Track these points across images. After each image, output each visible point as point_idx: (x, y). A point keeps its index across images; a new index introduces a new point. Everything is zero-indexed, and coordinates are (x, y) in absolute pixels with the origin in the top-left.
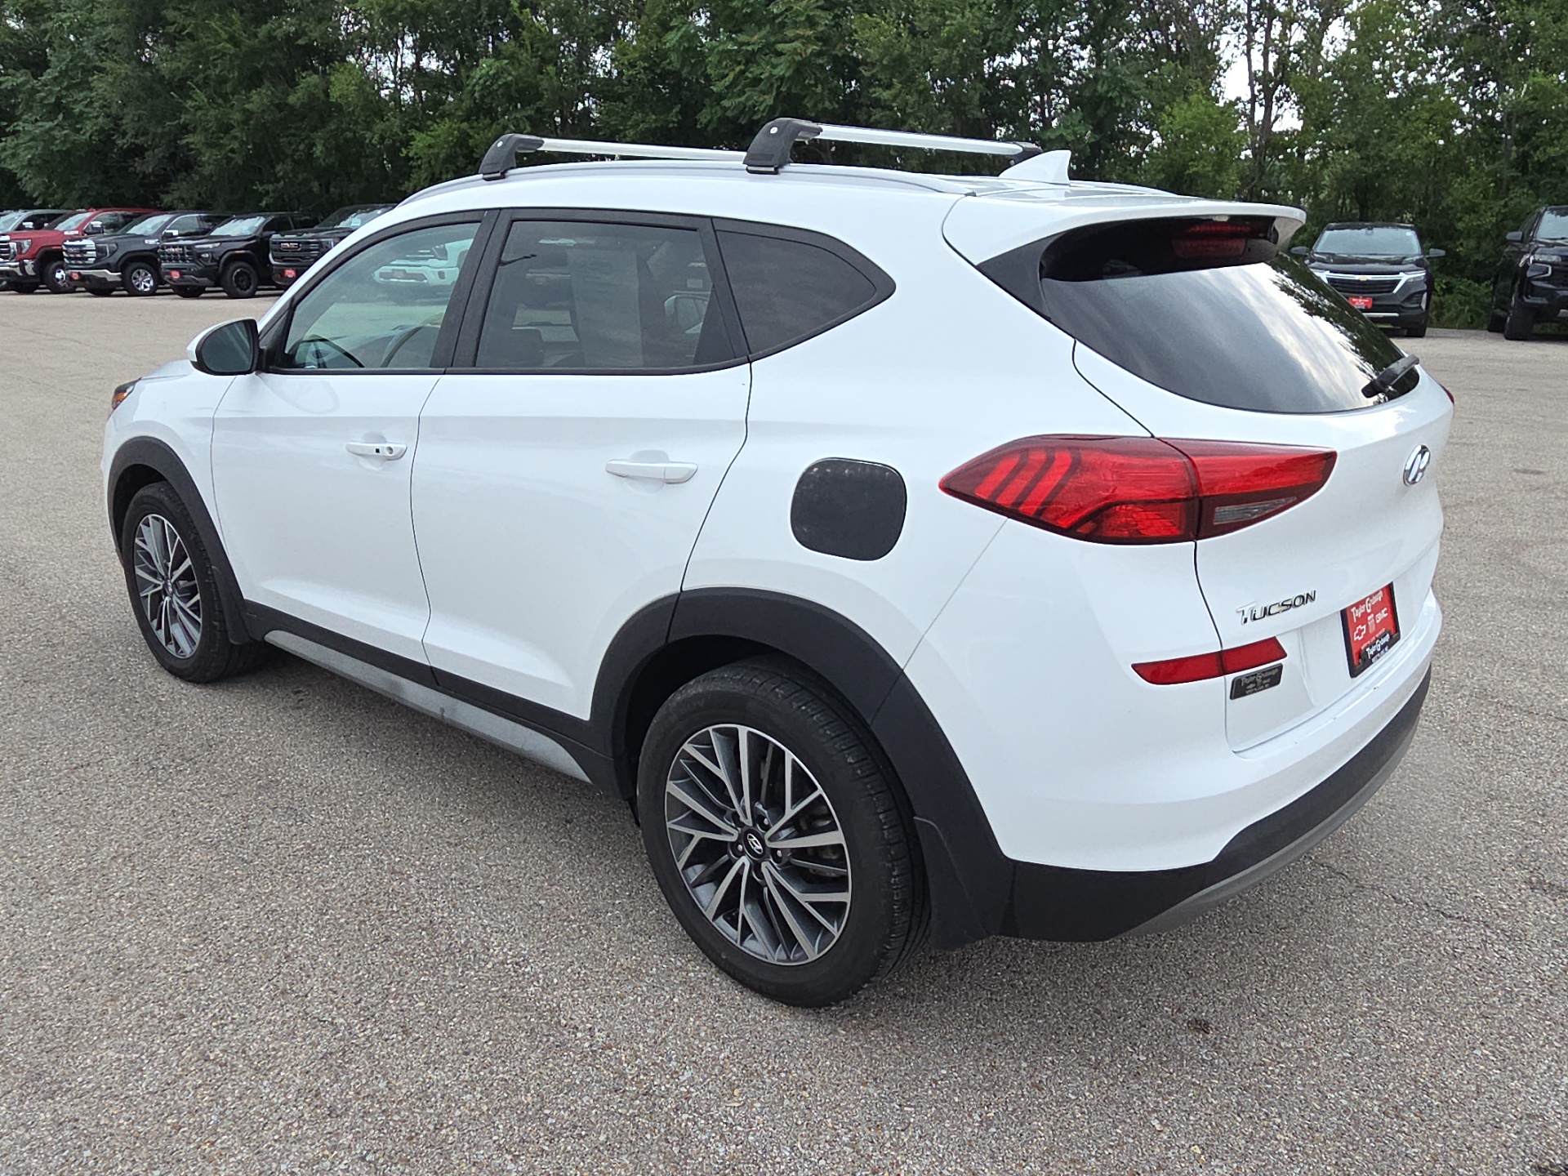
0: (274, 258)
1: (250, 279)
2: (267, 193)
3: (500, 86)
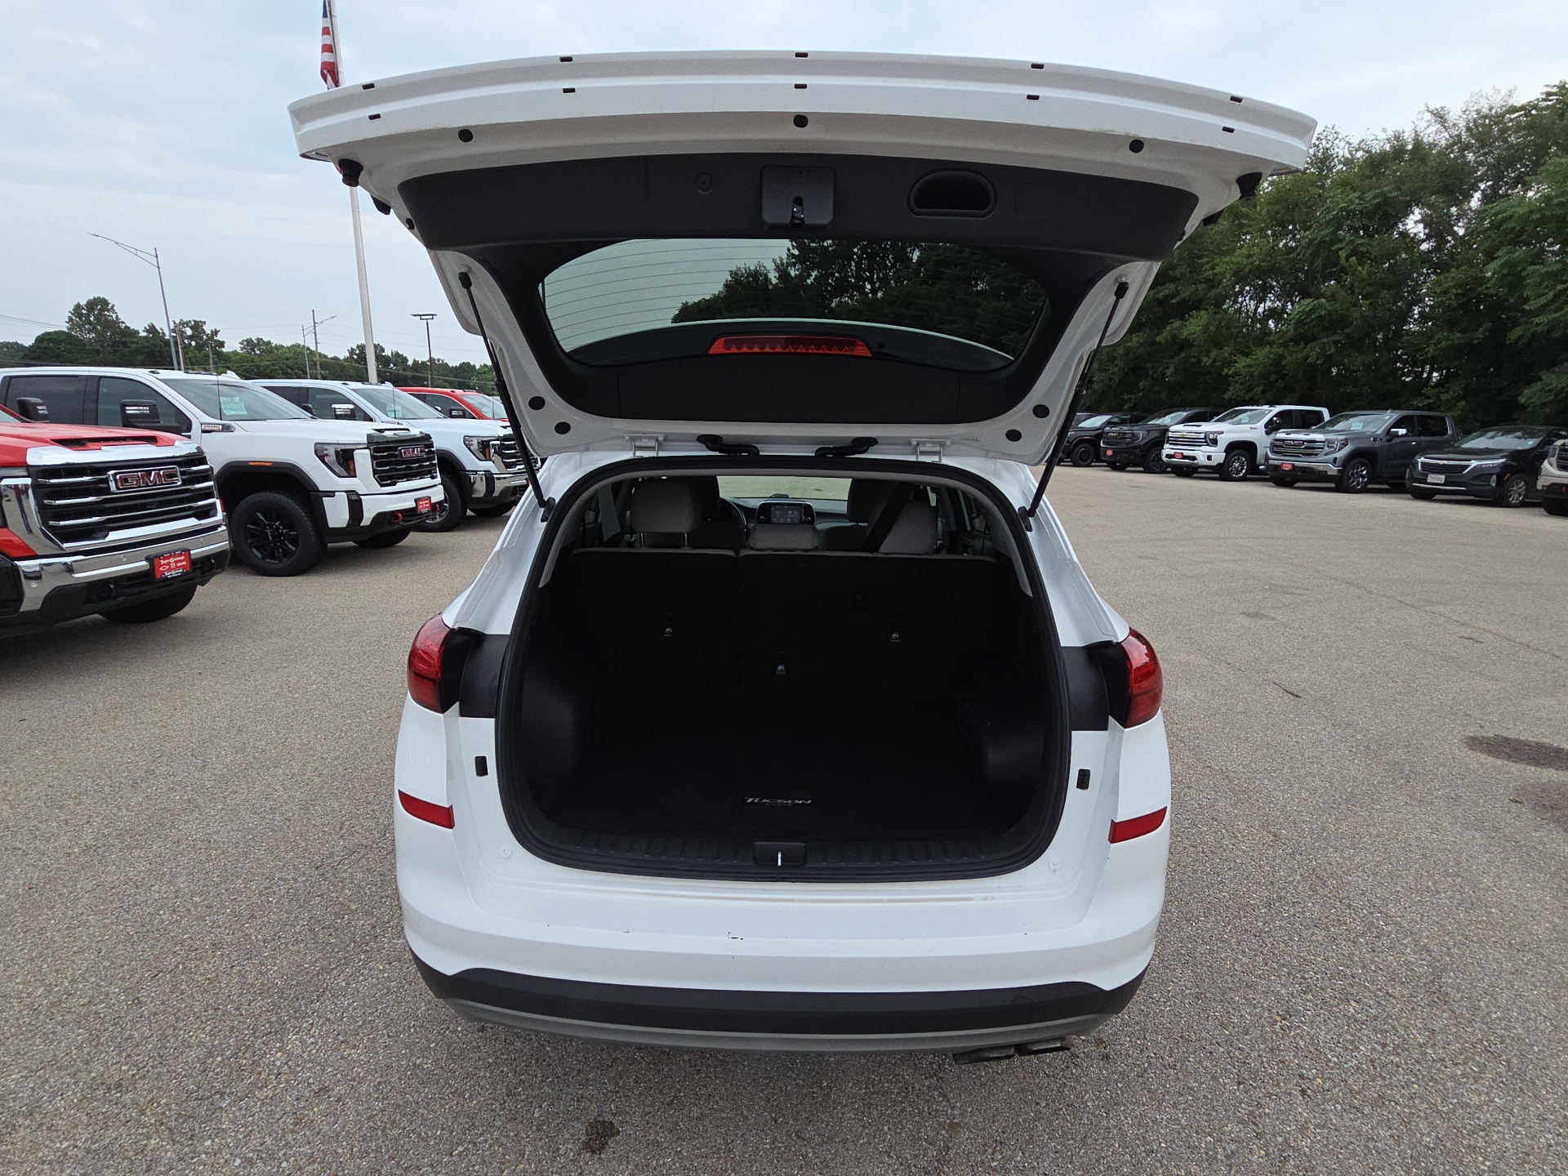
0: (1103, 443)
1: (1089, 455)
2: (1130, 399)
3: (1313, 320)
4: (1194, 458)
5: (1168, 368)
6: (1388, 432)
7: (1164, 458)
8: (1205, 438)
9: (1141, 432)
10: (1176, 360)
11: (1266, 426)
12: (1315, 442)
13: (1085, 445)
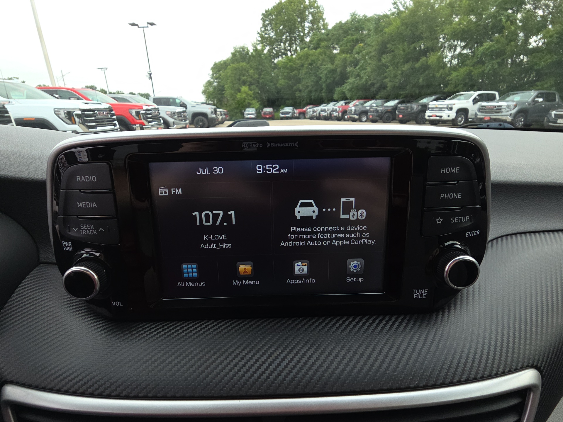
1: (390, 118)
4: (441, 117)
5: (419, 79)
6: (534, 100)
7: (427, 117)
8: (447, 107)
9: (415, 107)
10: (423, 75)
11: (473, 101)
12: (501, 106)
13: (388, 113)
